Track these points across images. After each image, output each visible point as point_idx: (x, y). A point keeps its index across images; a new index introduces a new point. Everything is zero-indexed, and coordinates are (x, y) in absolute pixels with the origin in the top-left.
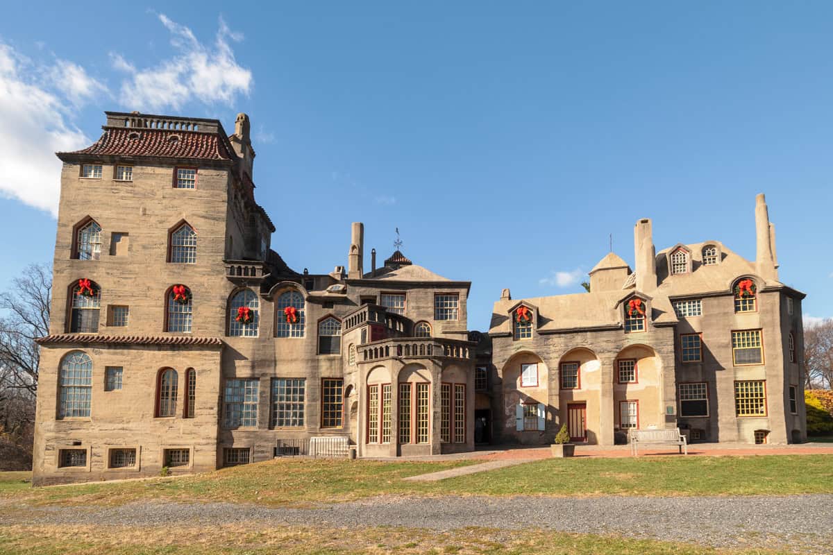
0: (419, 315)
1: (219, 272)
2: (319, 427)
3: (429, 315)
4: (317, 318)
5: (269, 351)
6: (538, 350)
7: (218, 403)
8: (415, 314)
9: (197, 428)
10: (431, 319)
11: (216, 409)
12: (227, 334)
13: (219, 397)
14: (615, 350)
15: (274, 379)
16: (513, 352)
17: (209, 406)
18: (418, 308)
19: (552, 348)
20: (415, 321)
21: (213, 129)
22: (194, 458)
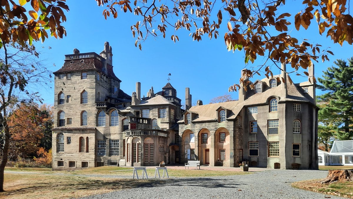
0: (153, 117)
1: (94, 106)
2: (123, 156)
3: (156, 117)
4: (121, 119)
5: (108, 131)
6: (192, 129)
7: (95, 148)
8: (152, 116)
9: (89, 156)
10: (157, 118)
11: (94, 150)
12: (97, 126)
13: (95, 146)
14: (215, 129)
15: (110, 140)
16: (185, 129)
17: (92, 149)
18: (153, 114)
19: (196, 128)
20: (152, 119)
21: (93, 56)
22: (89, 165)
